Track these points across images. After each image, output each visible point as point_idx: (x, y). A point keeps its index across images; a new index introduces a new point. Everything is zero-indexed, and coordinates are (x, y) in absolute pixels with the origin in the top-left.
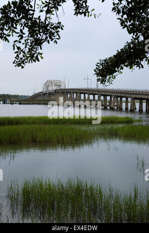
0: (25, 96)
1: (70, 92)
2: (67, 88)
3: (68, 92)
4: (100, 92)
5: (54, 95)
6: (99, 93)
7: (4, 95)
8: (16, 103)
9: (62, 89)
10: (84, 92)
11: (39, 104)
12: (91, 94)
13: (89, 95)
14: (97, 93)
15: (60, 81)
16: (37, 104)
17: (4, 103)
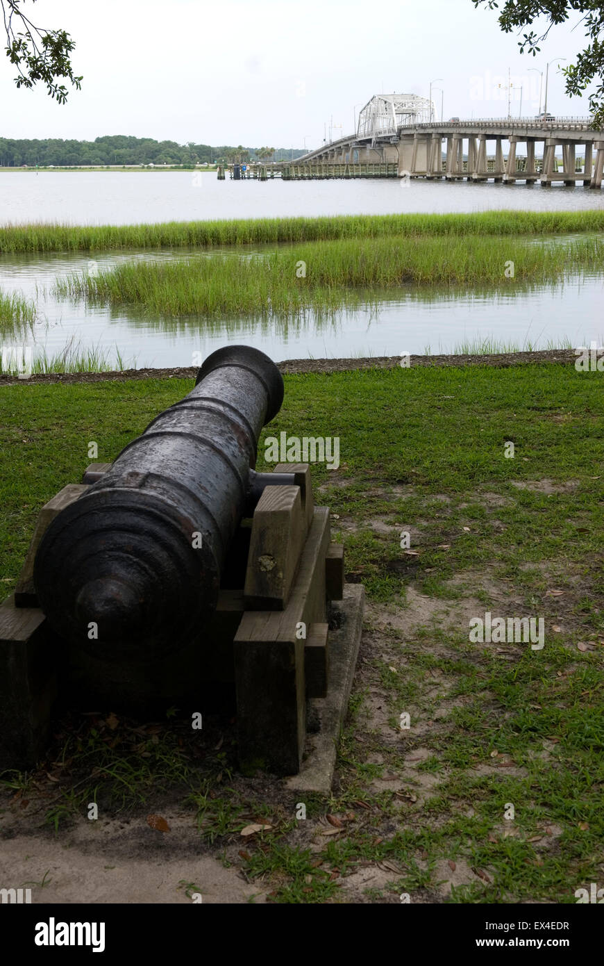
0: (298, 153)
1: (449, 136)
2: (437, 119)
3: (443, 135)
4: (551, 130)
5: (395, 145)
6: (548, 135)
7: (226, 148)
8: (272, 177)
9: (422, 126)
10: (497, 132)
11: (348, 177)
12: (522, 139)
13: (514, 143)
14: (543, 135)
15: (413, 97)
16: (340, 177)
17: (237, 177)
